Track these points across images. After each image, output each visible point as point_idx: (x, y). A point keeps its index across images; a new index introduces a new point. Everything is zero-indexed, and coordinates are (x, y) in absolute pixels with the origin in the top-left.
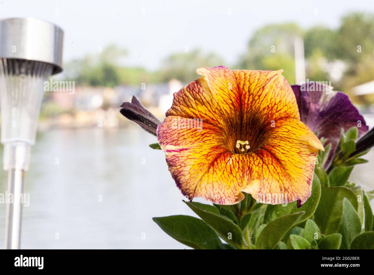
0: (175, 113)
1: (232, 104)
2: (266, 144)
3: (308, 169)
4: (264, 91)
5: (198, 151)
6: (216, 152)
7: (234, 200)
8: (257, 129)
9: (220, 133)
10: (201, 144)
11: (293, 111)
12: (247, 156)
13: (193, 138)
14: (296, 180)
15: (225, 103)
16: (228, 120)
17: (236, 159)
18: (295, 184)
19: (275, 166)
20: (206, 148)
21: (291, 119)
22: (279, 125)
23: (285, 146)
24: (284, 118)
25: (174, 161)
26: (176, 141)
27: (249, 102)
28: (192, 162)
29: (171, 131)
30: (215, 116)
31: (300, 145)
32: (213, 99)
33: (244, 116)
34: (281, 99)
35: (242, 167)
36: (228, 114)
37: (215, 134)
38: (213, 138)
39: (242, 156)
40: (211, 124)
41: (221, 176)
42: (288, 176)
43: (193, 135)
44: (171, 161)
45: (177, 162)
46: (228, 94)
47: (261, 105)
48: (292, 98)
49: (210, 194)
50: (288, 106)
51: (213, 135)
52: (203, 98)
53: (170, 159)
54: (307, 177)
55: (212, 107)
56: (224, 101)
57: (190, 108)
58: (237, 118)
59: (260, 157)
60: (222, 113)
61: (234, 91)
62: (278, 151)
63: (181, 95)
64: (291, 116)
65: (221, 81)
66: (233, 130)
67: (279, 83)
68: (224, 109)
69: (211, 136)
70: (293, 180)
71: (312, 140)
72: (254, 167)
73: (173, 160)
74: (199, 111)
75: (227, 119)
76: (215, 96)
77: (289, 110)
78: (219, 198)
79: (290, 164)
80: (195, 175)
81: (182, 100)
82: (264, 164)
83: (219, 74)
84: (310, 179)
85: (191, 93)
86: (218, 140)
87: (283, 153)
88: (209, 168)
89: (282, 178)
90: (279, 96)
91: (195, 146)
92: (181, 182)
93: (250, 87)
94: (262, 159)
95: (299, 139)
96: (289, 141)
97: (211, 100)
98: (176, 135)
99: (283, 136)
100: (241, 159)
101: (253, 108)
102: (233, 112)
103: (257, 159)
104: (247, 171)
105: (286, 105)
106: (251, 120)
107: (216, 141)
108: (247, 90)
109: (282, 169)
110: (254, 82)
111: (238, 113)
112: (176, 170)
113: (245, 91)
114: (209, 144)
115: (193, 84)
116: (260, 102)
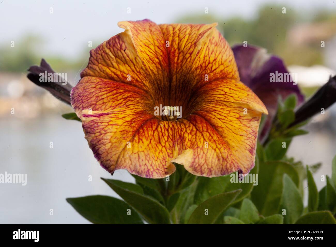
0: (91, 73)
1: (160, 63)
2: (199, 109)
3: (250, 136)
4: (196, 48)
5: (121, 116)
6: (141, 118)
7: (164, 172)
8: (188, 93)
9: (145, 96)
10: (124, 109)
11: (230, 71)
12: (178, 123)
13: (114, 102)
14: (236, 148)
15: (151, 62)
16: (155, 82)
17: (165, 126)
18: (234, 153)
19: (211, 133)
20: (129, 114)
21: (228, 80)
22: (214, 87)
23: (222, 111)
24: (219, 79)
25: (93, 127)
26: (94, 105)
27: (179, 61)
28: (114, 129)
29: (87, 93)
30: (140, 77)
31: (239, 109)
32: (138, 58)
33: (173, 77)
34: (216, 56)
35: (172, 135)
36: (155, 74)
37: (140, 98)
38: (138, 102)
39: (172, 123)
40: (135, 86)
41: (148, 145)
42: (226, 144)
43: (114, 98)
44: (89, 128)
45: (96, 129)
46: (154, 51)
47: (192, 63)
48: (229, 56)
49: (135, 166)
50: (224, 64)
51: (137, 99)
52: (125, 55)
53: (88, 125)
54: (249, 145)
55: (136, 66)
56: (150, 59)
57: (110, 67)
58: (165, 79)
59: (193, 124)
60: (148, 73)
61: (161, 48)
62: (213, 117)
63: (100, 52)
64: (228, 76)
65: (147, 37)
66: (161, 94)
67: (213, 38)
68: (150, 69)
69: (135, 100)
70: (232, 149)
71: (252, 103)
72: (186, 135)
73: (91, 126)
74: (121, 71)
75: (154, 81)
76: (140, 54)
77: (226, 70)
78: (146, 170)
79: (228, 131)
80: (117, 144)
81: (100, 59)
82: (198, 132)
83: (144, 28)
84: (252, 148)
85: (112, 49)
86: (143, 105)
87: (219, 119)
88: (134, 136)
89: (219, 146)
90: (213, 53)
91: (116, 111)
92: (100, 152)
93: (180, 44)
94: (195, 126)
95: (238, 101)
96: (226, 105)
97: (135, 58)
98: (94, 98)
99: (219, 99)
100: (171, 126)
101: (184, 67)
102: (160, 72)
103: (189, 126)
104: (178, 140)
105: (222, 64)
106: (181, 82)
107: (142, 106)
108: (176, 47)
109: (219, 136)
110: (184, 37)
111: (166, 74)
112: (95, 138)
113: (174, 48)
114: (133, 109)
115: (113, 39)
116: (192, 61)
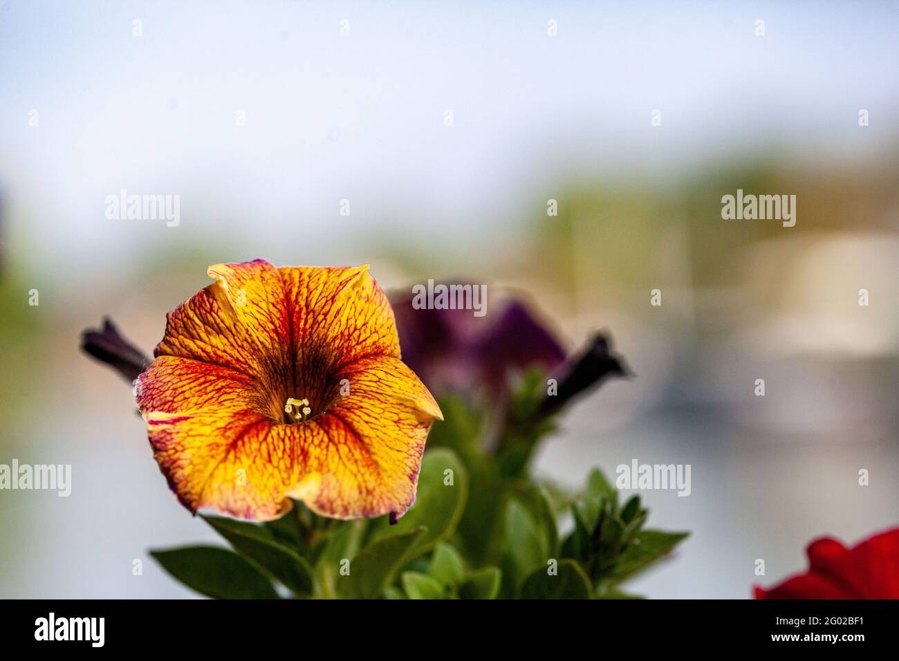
0: (169, 350)
1: (275, 331)
2: (336, 405)
3: (412, 452)
4: (335, 305)
5: (209, 420)
6: (242, 423)
7: (274, 511)
8: (322, 377)
9: (252, 385)
10: (215, 407)
11: (388, 343)
12: (301, 427)
13: (200, 396)
14: (389, 472)
15: (262, 329)
16: (268, 361)
17: (278, 434)
18: (387, 480)
19: (352, 447)
20: (224, 415)
21: (384, 357)
22: (362, 369)
23: (372, 408)
24: (370, 355)
25: (164, 440)
26: (170, 403)
27: (308, 326)
28: (197, 442)
29: (160, 384)
30: (241, 352)
31: (399, 407)
32: (238, 323)
33: (297, 352)
34: (367, 319)
35: (290, 449)
36: (267, 349)
37: (243, 388)
38: (239, 395)
39: (291, 428)
40: (235, 369)
41: (250, 467)
42: (373, 465)
43: (200, 390)
44: (158, 442)
45: (168, 443)
46: (267, 312)
47: (328, 330)
48: (388, 319)
49: (227, 503)
50: (379, 332)
51: (238, 390)
52: (218, 321)
53: (156, 438)
54: (410, 468)
55: (236, 337)
56: (260, 324)
57: (195, 340)
58: (285, 356)
59: (324, 429)
60: (256, 348)
61: (278, 306)
62: (357, 418)
63: (180, 317)
64: (384, 352)
65: (255, 289)
66: (280, 380)
67: (363, 289)
68: (260, 341)
69: (234, 392)
70: (383, 474)
71: (421, 399)
72: (312, 449)
73: (162, 438)
74: (212, 346)
75: (266, 360)
76: (242, 318)
77: (381, 341)
78: (245, 507)
79: (379, 443)
80: (201, 467)
81: (180, 327)
82: (331, 444)
83: (252, 275)
84: (414, 472)
85: (197, 312)
86: (247, 400)
87: (367, 422)
88: (228, 452)
89: (363, 470)
90: (363, 313)
91: (203, 413)
92: (176, 481)
93: (309, 299)
94: (327, 432)
95: (398, 395)
96: (379, 400)
97: (235, 325)
98: (170, 392)
99: (368, 389)
100: (289, 433)
101: (315, 336)
102: (276, 345)
103: (318, 434)
104: (298, 456)
105: (376, 332)
106: (311, 360)
107: (244, 401)
108: (303, 303)
109: (364, 452)
110: (316, 288)
111: (286, 348)
112: (167, 459)
113: (300, 306)
114: (229, 407)
115: (200, 295)
116: (327, 326)
